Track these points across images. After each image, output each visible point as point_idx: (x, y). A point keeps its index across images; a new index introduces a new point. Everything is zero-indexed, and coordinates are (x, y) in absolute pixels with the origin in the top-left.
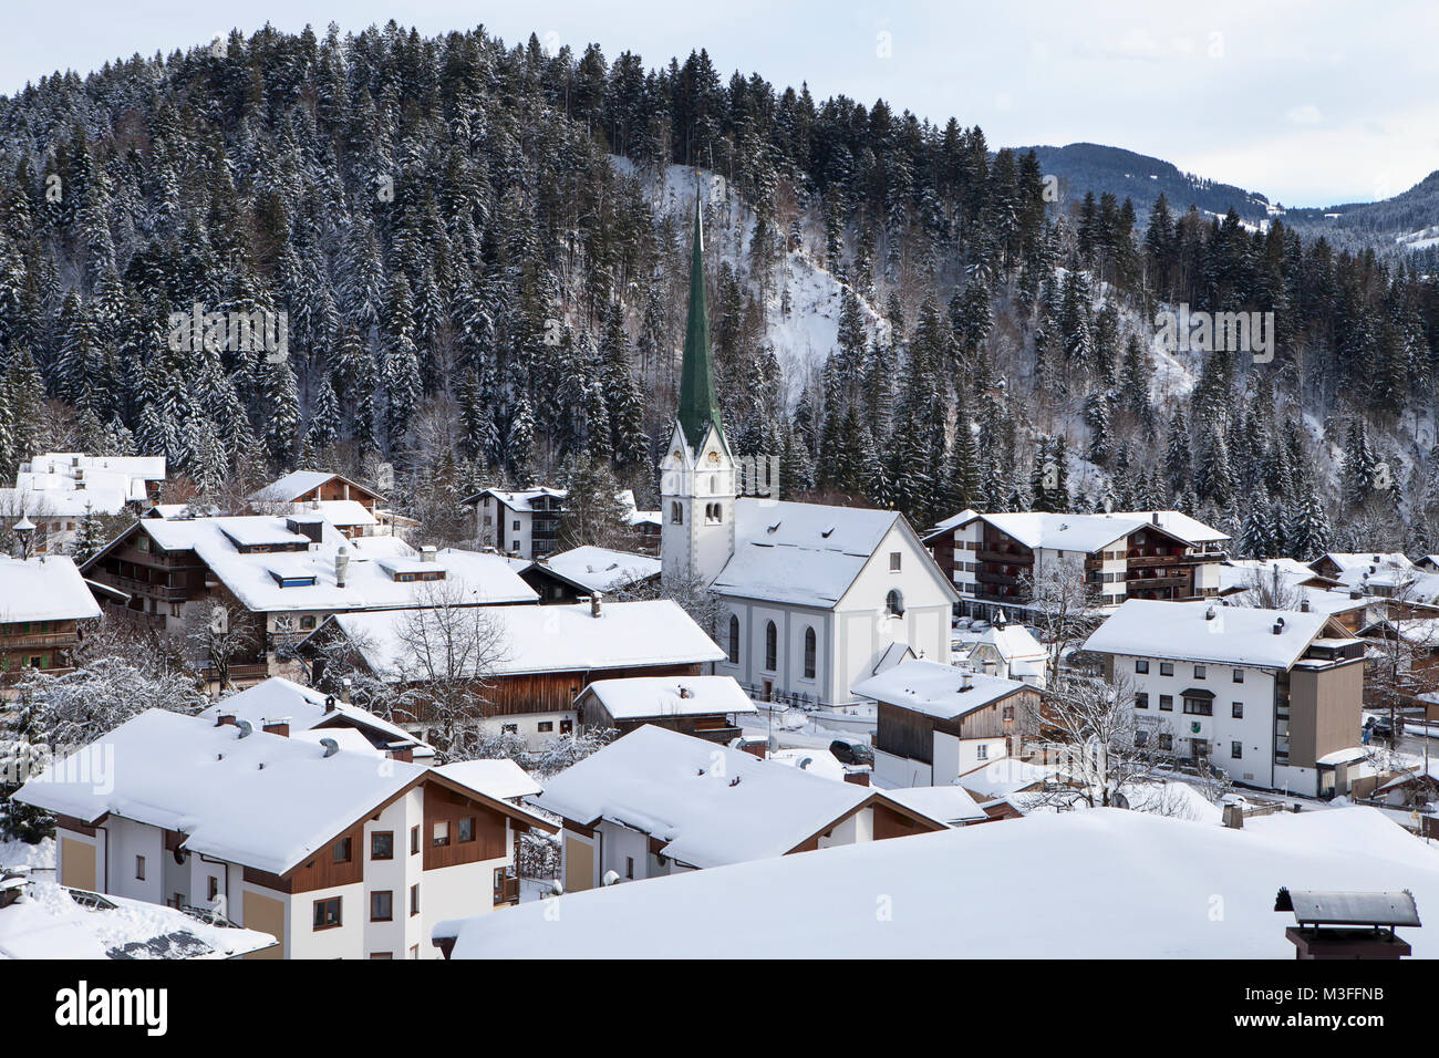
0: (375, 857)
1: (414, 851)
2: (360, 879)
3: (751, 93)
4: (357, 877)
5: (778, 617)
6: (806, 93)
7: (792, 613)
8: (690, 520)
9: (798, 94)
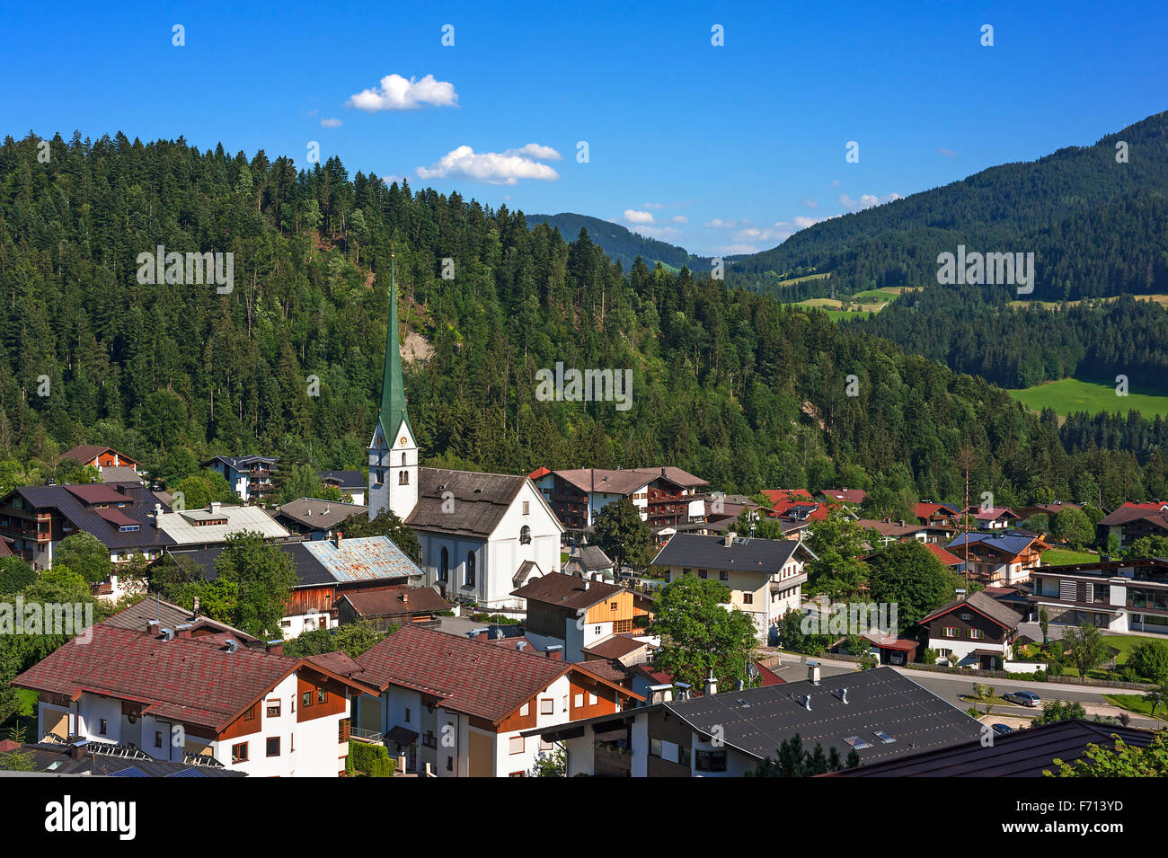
0: (269, 715)
1: (293, 711)
2: (259, 730)
3: (367, 185)
4: (257, 729)
5: (449, 545)
6: (405, 185)
7: (459, 543)
8: (389, 482)
9: (400, 186)
